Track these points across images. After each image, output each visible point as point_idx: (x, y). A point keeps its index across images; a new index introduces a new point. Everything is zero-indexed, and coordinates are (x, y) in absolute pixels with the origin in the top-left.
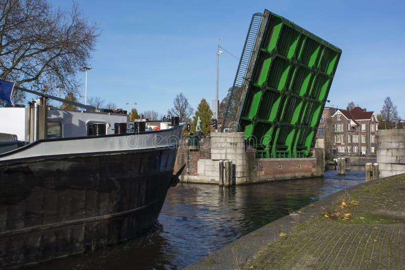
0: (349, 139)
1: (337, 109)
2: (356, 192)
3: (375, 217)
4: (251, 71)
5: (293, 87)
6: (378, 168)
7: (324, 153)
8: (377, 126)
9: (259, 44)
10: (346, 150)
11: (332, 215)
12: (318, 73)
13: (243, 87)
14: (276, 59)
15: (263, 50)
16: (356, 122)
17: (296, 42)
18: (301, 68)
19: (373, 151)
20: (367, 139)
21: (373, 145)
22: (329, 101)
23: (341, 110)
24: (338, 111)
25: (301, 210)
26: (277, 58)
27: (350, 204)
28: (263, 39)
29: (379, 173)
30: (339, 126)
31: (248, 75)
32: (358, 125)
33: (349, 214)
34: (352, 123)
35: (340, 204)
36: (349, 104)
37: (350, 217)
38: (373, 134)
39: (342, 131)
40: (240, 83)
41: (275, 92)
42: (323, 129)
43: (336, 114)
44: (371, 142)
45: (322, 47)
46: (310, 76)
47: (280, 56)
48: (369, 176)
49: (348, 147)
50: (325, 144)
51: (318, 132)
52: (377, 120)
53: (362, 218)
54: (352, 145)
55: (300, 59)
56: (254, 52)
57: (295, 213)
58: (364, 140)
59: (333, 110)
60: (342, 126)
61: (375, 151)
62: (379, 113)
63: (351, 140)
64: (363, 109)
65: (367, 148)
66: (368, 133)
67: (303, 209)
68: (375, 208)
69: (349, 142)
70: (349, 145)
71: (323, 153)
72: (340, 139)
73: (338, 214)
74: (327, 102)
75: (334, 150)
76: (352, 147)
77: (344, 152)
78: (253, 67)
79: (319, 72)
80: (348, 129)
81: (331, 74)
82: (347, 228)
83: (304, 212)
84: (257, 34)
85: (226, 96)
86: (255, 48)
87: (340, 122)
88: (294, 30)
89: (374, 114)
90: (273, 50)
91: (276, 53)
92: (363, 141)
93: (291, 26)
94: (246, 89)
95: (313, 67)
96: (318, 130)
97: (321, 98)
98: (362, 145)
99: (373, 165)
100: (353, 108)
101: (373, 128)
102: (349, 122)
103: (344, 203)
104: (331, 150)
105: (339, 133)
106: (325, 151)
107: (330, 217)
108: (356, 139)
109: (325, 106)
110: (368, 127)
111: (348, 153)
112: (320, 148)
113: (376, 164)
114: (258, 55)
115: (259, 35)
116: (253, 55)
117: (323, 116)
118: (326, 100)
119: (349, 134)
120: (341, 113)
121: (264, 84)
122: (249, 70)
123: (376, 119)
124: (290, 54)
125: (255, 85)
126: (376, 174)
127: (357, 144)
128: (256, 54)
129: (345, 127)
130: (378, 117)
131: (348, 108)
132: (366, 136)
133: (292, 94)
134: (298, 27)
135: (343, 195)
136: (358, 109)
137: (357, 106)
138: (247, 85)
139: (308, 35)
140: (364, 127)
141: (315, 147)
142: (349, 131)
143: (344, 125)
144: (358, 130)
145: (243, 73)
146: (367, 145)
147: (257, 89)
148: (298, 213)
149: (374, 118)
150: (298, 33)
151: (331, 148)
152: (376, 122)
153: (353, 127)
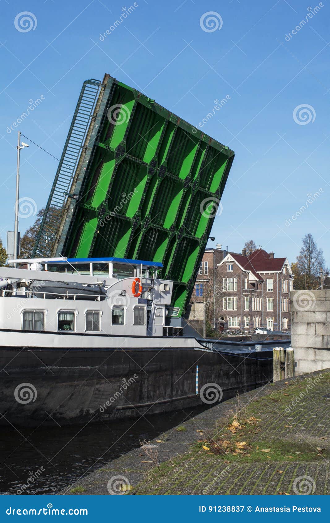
0: (246, 304)
1: (227, 253)
2: (257, 401)
3: (287, 448)
4: (80, 182)
5: (152, 213)
6: (293, 357)
7: (204, 329)
8: (291, 283)
9: (94, 134)
10: (242, 323)
11: (216, 446)
12: (196, 191)
13: (65, 208)
14: (123, 161)
15: (102, 145)
16: (257, 275)
17: (158, 135)
18: (166, 180)
19: (285, 326)
20: (276, 305)
21: (285, 315)
22: (213, 239)
23: (233, 255)
24: (229, 255)
25: (161, 436)
26: (125, 160)
27: (246, 424)
28: (100, 127)
29: (294, 365)
30: (229, 281)
31: (73, 188)
32: (261, 281)
33: (244, 443)
34: (252, 277)
35: (229, 424)
36: (247, 245)
37: (245, 448)
38: (285, 295)
39: (235, 290)
40: (59, 201)
41: (121, 220)
42: (202, 285)
43: (224, 260)
44: (282, 310)
45: (203, 145)
46: (181, 194)
47: (130, 157)
48: (279, 371)
49: (245, 318)
50: (206, 312)
51: (194, 291)
52: (291, 273)
53: (266, 451)
54: (251, 314)
55: (166, 165)
56: (85, 148)
57: (151, 443)
58: (271, 305)
59: (220, 254)
60: (235, 281)
61: (289, 325)
62: (295, 261)
63: (250, 306)
64: (269, 253)
65: (276, 320)
66: (277, 295)
67: (166, 435)
68: (288, 431)
69: (247, 309)
70: (246, 314)
71: (202, 329)
72: (230, 305)
73: (225, 444)
74: (209, 239)
75: (221, 324)
76: (251, 319)
77: (237, 326)
78: (82, 176)
79: (198, 187)
80: (244, 287)
81: (217, 192)
82: (241, 470)
83: (168, 440)
84: (90, 116)
85: (32, 225)
86: (88, 141)
87: (231, 276)
88: (155, 114)
89: (286, 262)
90: (119, 147)
91: (124, 151)
92: (270, 309)
93: (150, 107)
94: (71, 214)
95: (187, 178)
96: (195, 287)
97: (199, 234)
98: (268, 314)
99: (285, 351)
100: (254, 250)
101: (287, 286)
102: (246, 275)
103: (235, 423)
104: (216, 324)
105: (230, 294)
106: (207, 325)
107: (212, 450)
108: (257, 305)
109: (207, 248)
110: (277, 285)
111: (244, 329)
112: (197, 321)
113: (289, 349)
114: (92, 154)
115: (94, 119)
116: (84, 154)
117: (204, 264)
118: (208, 237)
119: (247, 296)
120: (234, 260)
121: (102, 205)
122: (76, 179)
123: (290, 270)
124: (149, 156)
125: (86, 206)
126: (291, 366)
127: (259, 314)
128: (89, 153)
129: (241, 284)
130: (294, 268)
131: (244, 251)
132: (273, 300)
133: (151, 225)
134: (162, 109)
135: (233, 408)
136: (261, 253)
137: (259, 248)
138: (72, 207)
139: (178, 124)
140: (270, 284)
141: (189, 319)
142: (246, 291)
143: (239, 280)
144: (261, 287)
145: (65, 184)
146: (276, 315)
147: (89, 214)
148: (156, 443)
149: (287, 269)
150: (162, 120)
151: (217, 319)
152: (291, 277)
153: (253, 284)
